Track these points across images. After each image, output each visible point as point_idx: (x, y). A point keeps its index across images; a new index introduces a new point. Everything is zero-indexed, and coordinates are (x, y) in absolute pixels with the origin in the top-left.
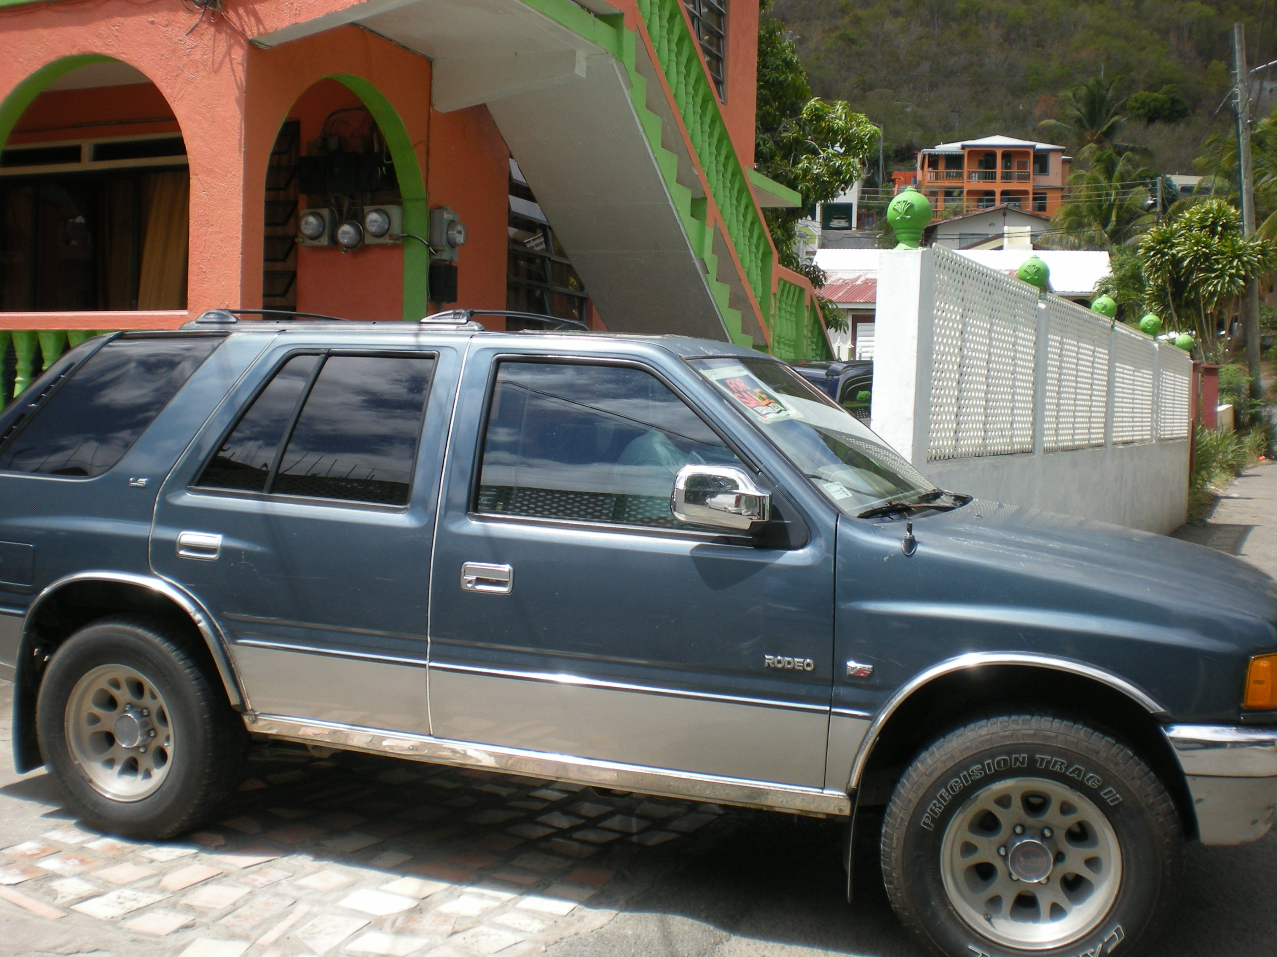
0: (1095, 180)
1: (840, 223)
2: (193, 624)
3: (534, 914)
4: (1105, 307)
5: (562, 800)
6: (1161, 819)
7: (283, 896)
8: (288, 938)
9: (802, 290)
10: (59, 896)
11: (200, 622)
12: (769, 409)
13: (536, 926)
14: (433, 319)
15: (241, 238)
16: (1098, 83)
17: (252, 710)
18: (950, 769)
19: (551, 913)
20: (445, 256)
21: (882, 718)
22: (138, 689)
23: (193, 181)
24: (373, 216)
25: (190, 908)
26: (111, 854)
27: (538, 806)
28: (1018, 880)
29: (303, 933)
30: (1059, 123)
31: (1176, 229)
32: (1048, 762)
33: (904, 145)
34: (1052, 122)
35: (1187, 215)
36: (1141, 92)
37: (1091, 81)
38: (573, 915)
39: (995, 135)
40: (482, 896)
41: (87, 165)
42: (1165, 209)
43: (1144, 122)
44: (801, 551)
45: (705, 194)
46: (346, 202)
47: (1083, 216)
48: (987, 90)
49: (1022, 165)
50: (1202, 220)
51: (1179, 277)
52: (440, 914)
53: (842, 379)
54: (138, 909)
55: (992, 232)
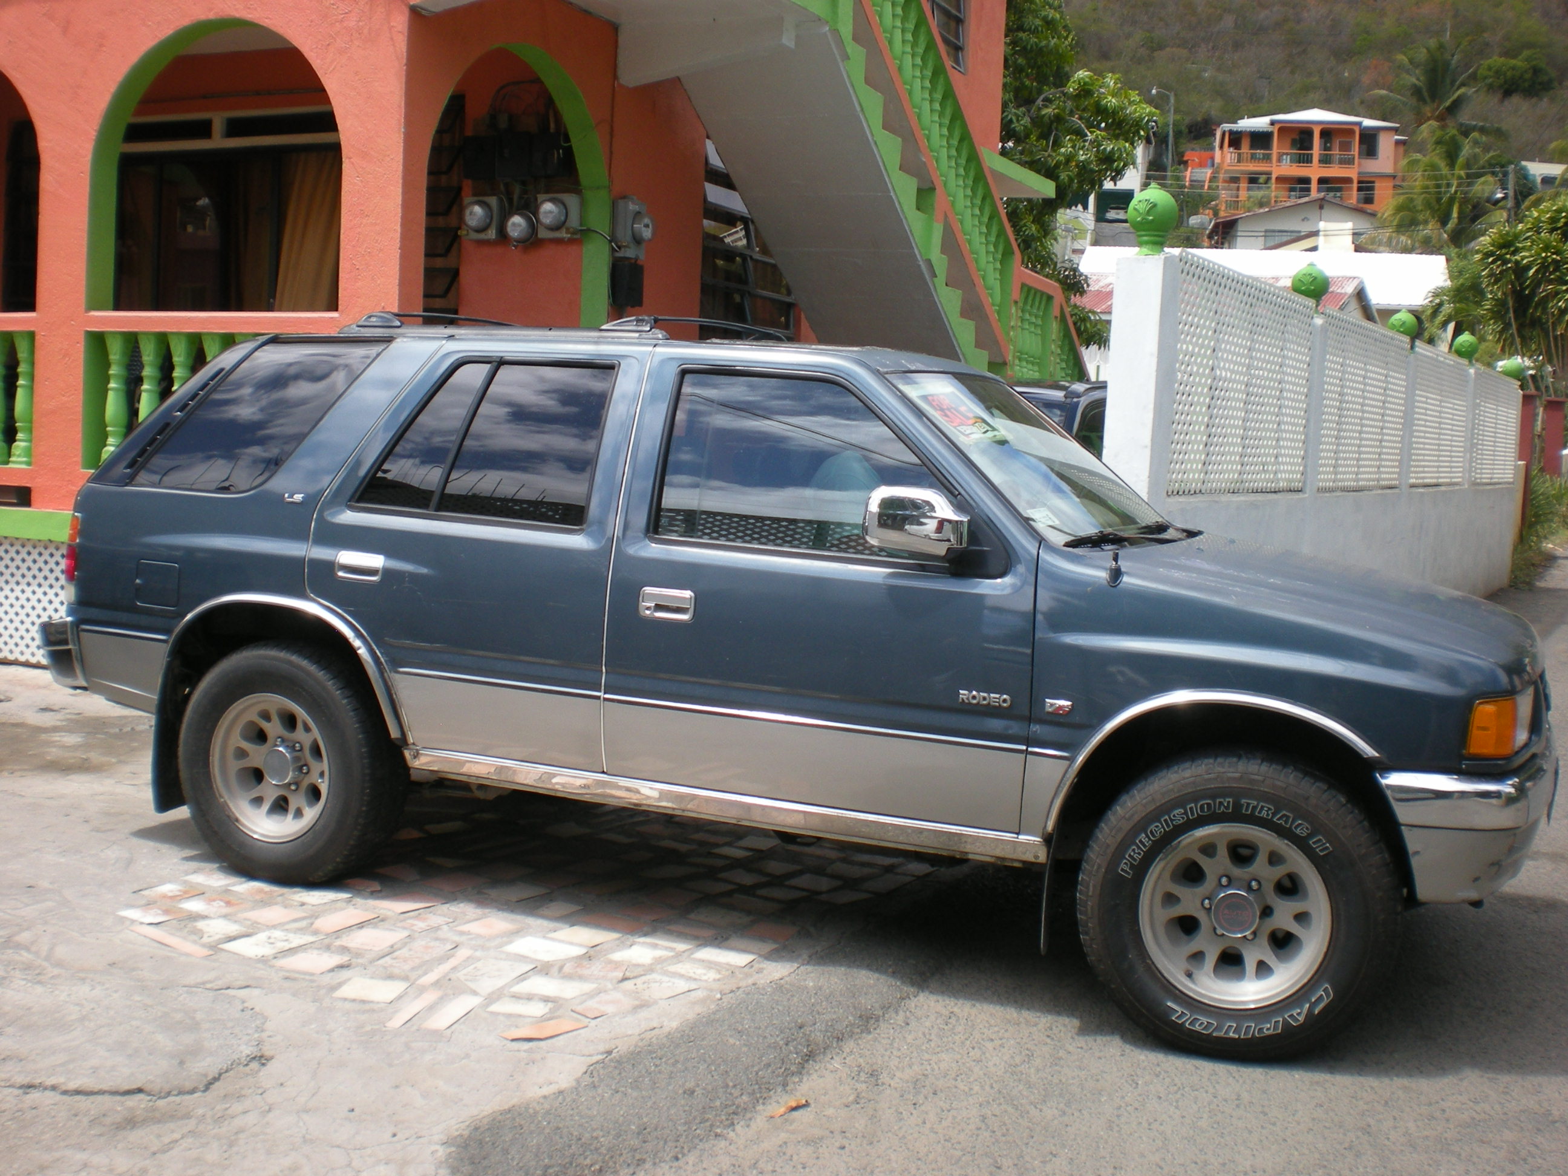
0: (1434, 167)
1: (1118, 214)
2: (352, 651)
3: (709, 965)
4: (1404, 323)
5: (747, 858)
6: (1374, 872)
7: (443, 940)
8: (450, 980)
9: (1050, 298)
10: (206, 936)
11: (359, 648)
12: (975, 429)
13: (712, 975)
14: (614, 325)
15: (399, 230)
16: (1441, 47)
17: (414, 744)
18: (1151, 812)
19: (728, 964)
20: (630, 253)
21: (1081, 759)
22: (290, 721)
23: (346, 166)
24: (548, 207)
25: (344, 949)
26: (258, 897)
27: (720, 863)
28: (1223, 935)
29: (465, 975)
30: (1391, 94)
31: (1521, 230)
32: (1254, 808)
33: (1199, 119)
34: (1383, 92)
35: (1536, 214)
36: (1495, 58)
37: (1432, 43)
38: (752, 967)
39: (1313, 108)
40: (655, 946)
41: (218, 141)
42: (1518, 204)
43: (1499, 95)
44: (999, 580)
45: (933, 183)
46: (517, 190)
47: (1417, 211)
48: (1304, 51)
49: (1346, 146)
50: (1553, 220)
51: (1523, 289)
52: (611, 962)
53: (1083, 402)
54: (290, 949)
55: (1305, 228)
